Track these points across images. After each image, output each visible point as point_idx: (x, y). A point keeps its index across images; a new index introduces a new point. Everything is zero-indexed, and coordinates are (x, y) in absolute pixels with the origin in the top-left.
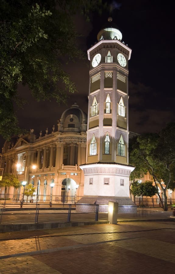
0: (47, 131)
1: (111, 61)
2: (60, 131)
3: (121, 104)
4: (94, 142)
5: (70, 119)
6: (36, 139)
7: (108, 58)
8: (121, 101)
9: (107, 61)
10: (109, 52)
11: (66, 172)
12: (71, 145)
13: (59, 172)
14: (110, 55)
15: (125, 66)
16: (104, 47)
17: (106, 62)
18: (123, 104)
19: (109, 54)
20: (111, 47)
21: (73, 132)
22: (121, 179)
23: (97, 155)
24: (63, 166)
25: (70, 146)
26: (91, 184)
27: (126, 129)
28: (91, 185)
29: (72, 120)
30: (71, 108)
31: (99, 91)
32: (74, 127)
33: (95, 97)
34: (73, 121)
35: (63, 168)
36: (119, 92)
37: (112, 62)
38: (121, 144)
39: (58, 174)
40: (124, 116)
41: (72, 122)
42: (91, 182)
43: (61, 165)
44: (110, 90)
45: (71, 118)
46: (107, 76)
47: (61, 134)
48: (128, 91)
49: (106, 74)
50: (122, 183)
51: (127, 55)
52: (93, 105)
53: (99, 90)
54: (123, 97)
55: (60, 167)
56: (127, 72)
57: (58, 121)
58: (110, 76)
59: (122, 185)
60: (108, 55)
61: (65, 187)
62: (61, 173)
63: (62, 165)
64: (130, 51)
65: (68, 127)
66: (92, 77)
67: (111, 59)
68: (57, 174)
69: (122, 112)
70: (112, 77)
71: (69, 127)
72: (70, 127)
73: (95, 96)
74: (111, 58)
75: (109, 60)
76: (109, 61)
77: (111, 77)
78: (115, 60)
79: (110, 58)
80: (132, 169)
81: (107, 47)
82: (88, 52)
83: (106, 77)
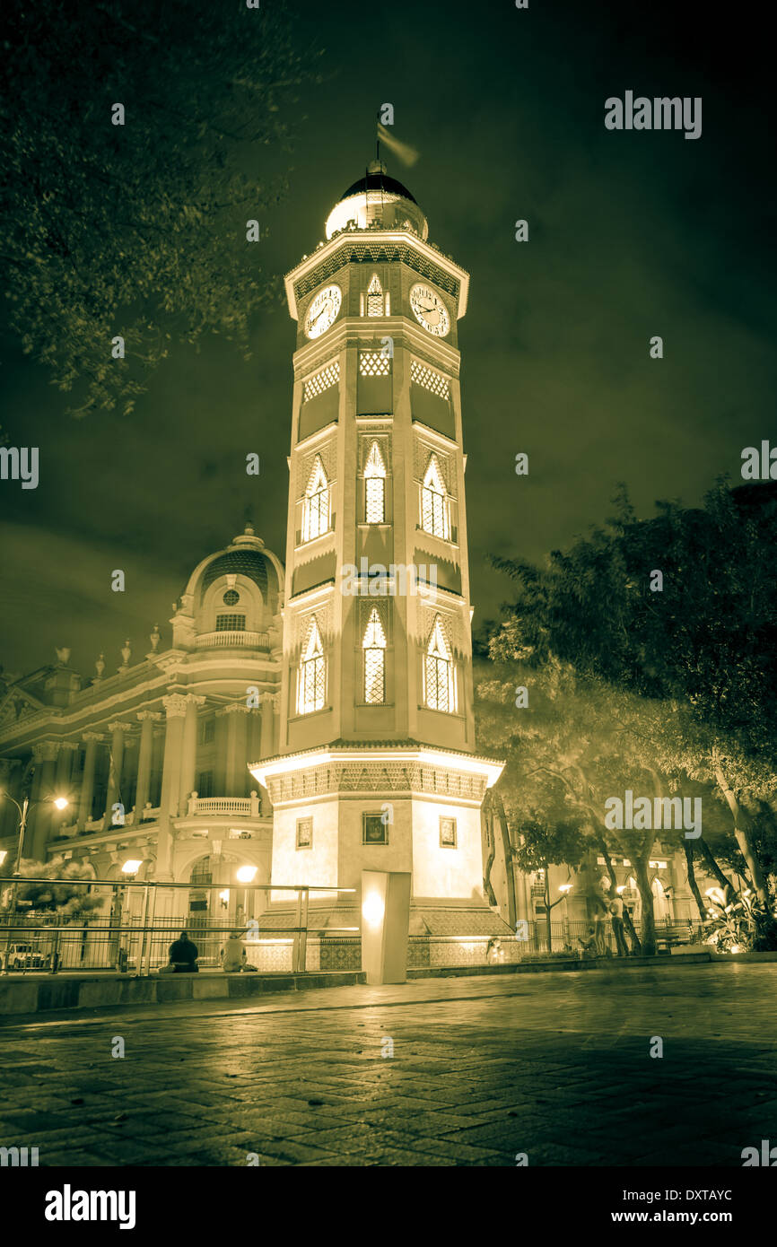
0: (126, 653)
1: (384, 312)
2: (181, 648)
3: (431, 488)
4: (317, 655)
5: (225, 596)
6: (82, 689)
7: (371, 299)
8: (433, 473)
9: (366, 312)
10: (375, 278)
11: (208, 828)
12: (228, 709)
13: (177, 826)
14: (379, 289)
15: (444, 333)
16: (354, 259)
17: (362, 315)
18: (440, 488)
19: (375, 284)
20: (383, 259)
21: (237, 649)
22: (442, 819)
23: (331, 709)
24: (195, 802)
25: (227, 715)
26: (302, 844)
27: (459, 594)
28: (303, 851)
29: (232, 597)
30: (231, 549)
31: (335, 433)
32: (243, 630)
33: (318, 458)
34: (239, 603)
35: (193, 808)
36: (423, 436)
37: (388, 314)
38: (437, 659)
39: (175, 839)
40: (446, 538)
41: (230, 608)
42: (305, 837)
43: (184, 798)
44: (382, 427)
45: (230, 588)
46: (368, 368)
47: (186, 662)
48: (459, 434)
49: (364, 363)
50: (447, 836)
51: (453, 294)
52: (310, 493)
53: (332, 428)
54: (438, 457)
55: (183, 806)
56: (452, 358)
57: (174, 605)
58: (382, 368)
59: (450, 843)
60: (371, 290)
61: (204, 895)
62: (186, 830)
63: (191, 797)
64: (464, 280)
65: (217, 630)
66: (304, 380)
67: (384, 304)
68: (170, 838)
69: (438, 522)
70: (391, 372)
71: (221, 630)
72: (225, 630)
73: (319, 454)
74: (384, 300)
75: (377, 307)
76: (375, 312)
77: (386, 373)
78: (401, 309)
79: (380, 299)
80: (492, 771)
81: (368, 259)
82: (290, 282)
83: (364, 374)
